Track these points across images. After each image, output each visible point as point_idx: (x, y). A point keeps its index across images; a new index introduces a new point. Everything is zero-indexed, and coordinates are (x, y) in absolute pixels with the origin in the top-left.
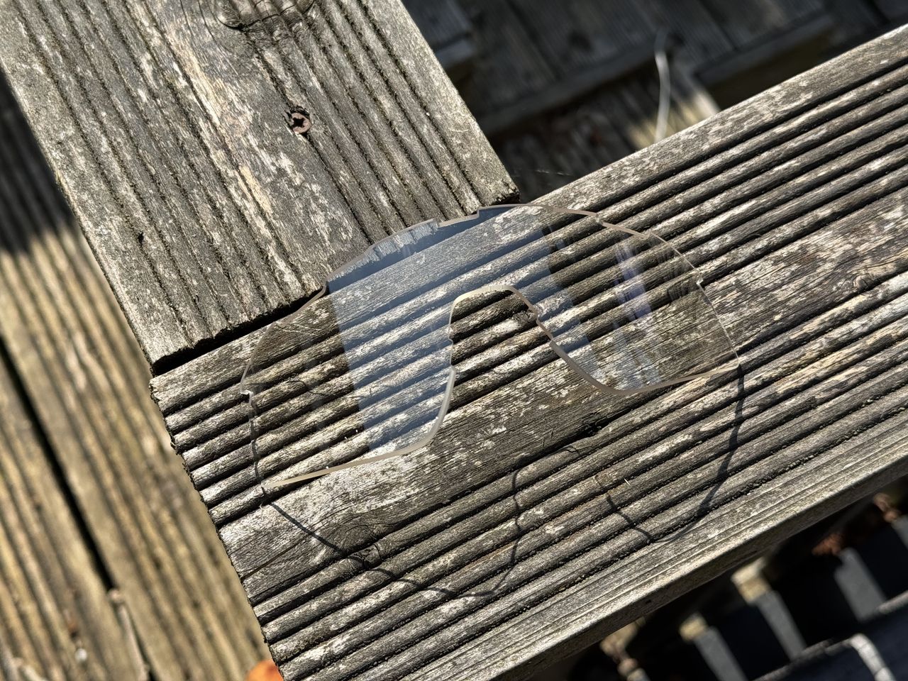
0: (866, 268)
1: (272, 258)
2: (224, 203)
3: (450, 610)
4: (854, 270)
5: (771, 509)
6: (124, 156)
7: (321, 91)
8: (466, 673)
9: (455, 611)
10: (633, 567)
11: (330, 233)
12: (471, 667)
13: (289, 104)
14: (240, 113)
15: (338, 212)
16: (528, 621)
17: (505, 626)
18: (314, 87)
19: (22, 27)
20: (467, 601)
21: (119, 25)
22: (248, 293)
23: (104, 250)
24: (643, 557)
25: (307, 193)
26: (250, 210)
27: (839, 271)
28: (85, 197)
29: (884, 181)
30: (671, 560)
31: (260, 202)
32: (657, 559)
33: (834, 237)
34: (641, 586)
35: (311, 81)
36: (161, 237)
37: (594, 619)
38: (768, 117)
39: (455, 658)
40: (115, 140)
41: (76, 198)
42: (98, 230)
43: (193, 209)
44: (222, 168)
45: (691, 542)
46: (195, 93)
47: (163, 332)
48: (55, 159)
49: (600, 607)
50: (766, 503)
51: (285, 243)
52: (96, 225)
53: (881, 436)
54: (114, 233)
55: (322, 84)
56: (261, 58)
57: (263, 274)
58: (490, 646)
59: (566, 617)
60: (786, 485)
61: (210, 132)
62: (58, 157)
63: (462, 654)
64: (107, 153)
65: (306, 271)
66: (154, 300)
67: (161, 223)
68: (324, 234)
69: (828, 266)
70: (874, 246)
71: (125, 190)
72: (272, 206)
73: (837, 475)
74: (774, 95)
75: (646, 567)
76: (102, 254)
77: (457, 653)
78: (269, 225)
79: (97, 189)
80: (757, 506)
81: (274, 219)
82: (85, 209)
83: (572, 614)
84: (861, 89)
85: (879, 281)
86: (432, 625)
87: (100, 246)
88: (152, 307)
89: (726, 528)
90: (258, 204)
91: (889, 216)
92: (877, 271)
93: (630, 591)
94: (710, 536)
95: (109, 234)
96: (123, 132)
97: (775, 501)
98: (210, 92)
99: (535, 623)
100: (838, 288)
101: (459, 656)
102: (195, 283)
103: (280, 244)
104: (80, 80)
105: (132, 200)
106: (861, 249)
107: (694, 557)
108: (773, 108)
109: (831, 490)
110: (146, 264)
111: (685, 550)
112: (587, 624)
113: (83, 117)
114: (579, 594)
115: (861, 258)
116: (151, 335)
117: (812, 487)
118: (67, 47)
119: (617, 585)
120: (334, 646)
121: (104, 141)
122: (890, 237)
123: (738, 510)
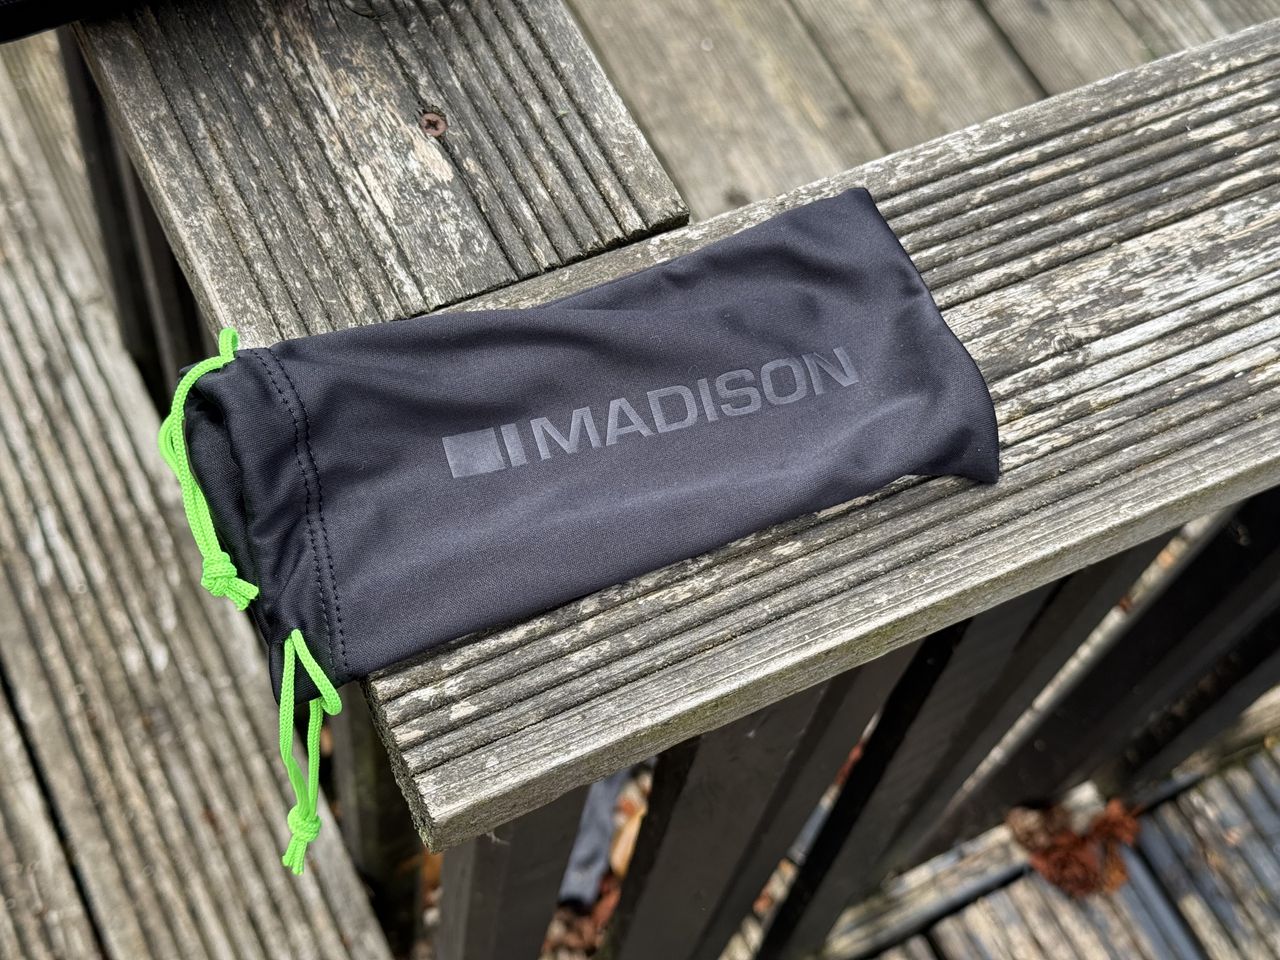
0: (1066, 327)
1: (392, 266)
2: (338, 203)
3: (581, 658)
4: (1051, 329)
5: (947, 577)
6: (224, 143)
7: (461, 90)
8: (596, 727)
9: (586, 661)
10: (790, 628)
11: (461, 245)
12: (603, 721)
13: (421, 102)
14: (363, 108)
15: (471, 222)
16: (670, 678)
17: (643, 682)
18: (454, 85)
20: (600, 651)
22: (359, 302)
23: (195, 244)
24: (802, 618)
25: (436, 198)
26: (368, 214)
27: (1036, 328)
28: (175, 184)
30: (834, 623)
31: (381, 206)
32: (817, 621)
33: (1033, 290)
34: (797, 649)
35: (451, 80)
36: (261, 234)
37: (743, 681)
38: (965, 158)
39: (584, 711)
40: (214, 125)
41: (165, 184)
42: (188, 221)
43: (301, 206)
44: (339, 166)
45: (856, 606)
46: (311, 81)
47: (257, 335)
48: (142, 140)
49: (750, 668)
50: (941, 571)
51: (408, 252)
52: (186, 215)
53: (1072, 509)
54: (206, 225)
55: (462, 84)
56: (392, 49)
57: (380, 282)
58: (625, 700)
59: (712, 676)
60: (964, 553)
61: (327, 125)
62: (146, 139)
63: (593, 707)
64: (204, 138)
65: (428, 283)
66: (248, 301)
67: (262, 219)
68: (454, 245)
69: (1025, 322)
70: (1075, 305)
71: (223, 180)
72: (395, 210)
73: (1021, 547)
74: (971, 133)
75: (804, 629)
76: (192, 246)
77: (587, 706)
78: (390, 231)
79: (190, 177)
80: (932, 573)
81: (397, 224)
82: (174, 197)
83: (718, 673)
85: (1079, 344)
86: (560, 673)
87: (189, 238)
88: (246, 310)
89: (896, 594)
90: (378, 207)
91: (1094, 274)
92: (1079, 332)
93: (785, 653)
94: (878, 601)
95: (201, 225)
96: (224, 118)
97: (952, 569)
98: (330, 82)
99: (677, 680)
100: (1034, 347)
101: (590, 709)
102: (298, 285)
103: (401, 253)
105: (230, 191)
106: (1062, 306)
107: (859, 622)
108: (969, 147)
109: (1014, 562)
110: (242, 262)
111: (849, 614)
112: (735, 685)
114: (728, 653)
115: (1061, 317)
117: (993, 558)
119: (771, 646)
120: (446, 687)
121: (201, 125)
122: (1094, 297)
123: (911, 576)
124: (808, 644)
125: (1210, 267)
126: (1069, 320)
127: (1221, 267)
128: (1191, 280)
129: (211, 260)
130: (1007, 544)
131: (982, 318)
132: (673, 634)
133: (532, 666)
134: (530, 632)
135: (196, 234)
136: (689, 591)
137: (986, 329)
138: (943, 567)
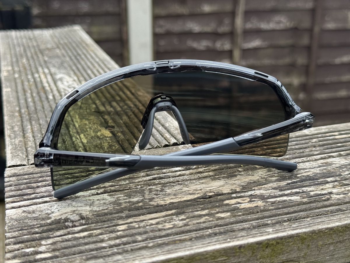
2: (68, 140)
5: (304, 225)
7: (122, 123)
11: (108, 147)
13: (108, 125)
14: (87, 125)
15: (114, 143)
23: (10, 144)
25: (104, 139)
26: (78, 141)
31: (83, 140)
35: (120, 121)
37: (192, 252)
40: (34, 127)
42: (11, 140)
44: (73, 134)
46: (73, 121)
47: (18, 160)
50: (301, 223)
51: (88, 148)
54: (17, 141)
59: (176, 249)
60: (313, 219)
61: (73, 128)
66: (20, 154)
69: (338, 165)
72: (88, 141)
80: (296, 224)
81: (86, 144)
89: (277, 229)
94: (267, 231)
97: (306, 223)
103: (85, 149)
104: (30, 117)
109: (340, 222)
111: (252, 234)
112: (187, 253)
113: (26, 122)
117: (329, 220)
118: (31, 112)
119: (210, 241)
120: (40, 248)
121: (29, 126)
123: (285, 224)
124: (229, 242)
129: (13, 147)
130: (336, 217)
131: (318, 164)
132: (160, 237)
133: (86, 244)
134: (90, 234)
136: (172, 225)
137: (320, 167)
138: (302, 222)
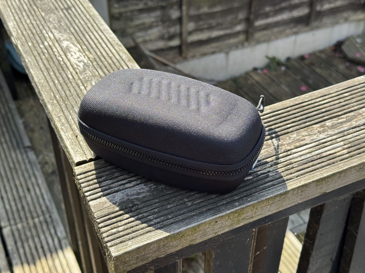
0: (285, 147)
3: (155, 220)
10: (212, 211)
16: (179, 223)
19: (52, 94)
21: (79, 94)
28: (63, 127)
29: (291, 129)
32: (219, 210)
33: (276, 140)
42: (65, 134)
47: (80, 156)
48: (56, 120)
50: (252, 197)
54: (70, 135)
64: (71, 119)
66: (78, 149)
70: (288, 143)
71: (74, 126)
76: (66, 139)
79: (67, 126)
80: (250, 198)
82: (62, 130)
84: (285, 110)
88: (77, 151)
91: (292, 136)
92: (289, 148)
93: (210, 217)
95: (68, 135)
97: (255, 197)
99: (181, 224)
100: (277, 151)
104: (66, 105)
105: (76, 129)
106: (284, 143)
110: (77, 142)
113: (66, 112)
115: (284, 145)
116: (76, 156)
118: (64, 98)
120: (119, 229)
121: (70, 117)
122: (293, 141)
125: (323, 133)
126: (286, 146)
127: (326, 133)
128: (318, 136)
129: (70, 142)
135: (67, 137)
